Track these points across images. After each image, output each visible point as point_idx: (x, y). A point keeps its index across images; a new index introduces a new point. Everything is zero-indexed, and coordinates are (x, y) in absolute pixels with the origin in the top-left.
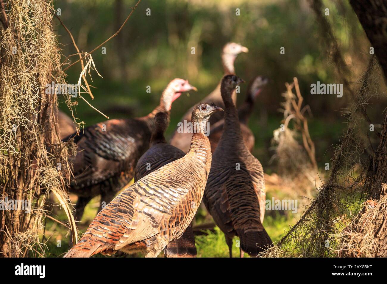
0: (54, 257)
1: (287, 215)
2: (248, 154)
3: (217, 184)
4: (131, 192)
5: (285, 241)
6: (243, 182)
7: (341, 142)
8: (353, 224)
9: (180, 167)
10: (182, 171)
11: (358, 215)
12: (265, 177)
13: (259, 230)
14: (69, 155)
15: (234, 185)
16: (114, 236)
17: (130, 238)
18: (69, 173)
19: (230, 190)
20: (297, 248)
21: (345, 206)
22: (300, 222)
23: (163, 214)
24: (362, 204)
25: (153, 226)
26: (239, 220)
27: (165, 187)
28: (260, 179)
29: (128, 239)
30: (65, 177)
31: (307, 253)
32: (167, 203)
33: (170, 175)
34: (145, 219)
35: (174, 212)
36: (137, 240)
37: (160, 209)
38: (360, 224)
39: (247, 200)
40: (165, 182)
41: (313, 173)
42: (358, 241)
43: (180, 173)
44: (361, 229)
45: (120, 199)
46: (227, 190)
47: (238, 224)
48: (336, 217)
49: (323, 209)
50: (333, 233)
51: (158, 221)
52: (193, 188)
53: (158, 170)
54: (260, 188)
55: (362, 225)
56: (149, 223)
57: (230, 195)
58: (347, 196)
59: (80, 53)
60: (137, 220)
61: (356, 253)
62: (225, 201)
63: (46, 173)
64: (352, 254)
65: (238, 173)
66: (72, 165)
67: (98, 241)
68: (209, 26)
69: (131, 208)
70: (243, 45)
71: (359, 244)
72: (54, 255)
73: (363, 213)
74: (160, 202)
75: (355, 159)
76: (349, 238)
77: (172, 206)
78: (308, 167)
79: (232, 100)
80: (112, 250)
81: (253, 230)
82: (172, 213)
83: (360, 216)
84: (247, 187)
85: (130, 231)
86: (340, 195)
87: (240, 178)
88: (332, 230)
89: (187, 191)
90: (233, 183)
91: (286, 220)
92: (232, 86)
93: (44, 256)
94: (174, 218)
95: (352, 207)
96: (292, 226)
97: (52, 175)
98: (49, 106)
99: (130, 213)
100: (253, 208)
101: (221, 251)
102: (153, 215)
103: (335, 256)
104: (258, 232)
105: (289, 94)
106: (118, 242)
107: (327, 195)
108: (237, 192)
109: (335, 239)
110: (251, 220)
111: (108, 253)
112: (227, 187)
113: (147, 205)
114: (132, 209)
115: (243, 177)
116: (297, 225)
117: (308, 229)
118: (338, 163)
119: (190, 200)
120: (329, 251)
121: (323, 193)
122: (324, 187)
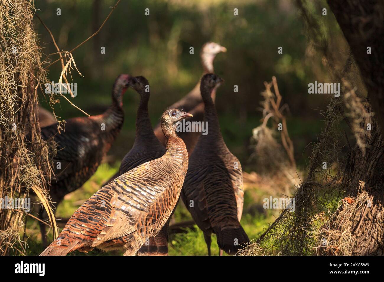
0: (34, 255)
1: (266, 212)
2: (227, 152)
3: (195, 182)
4: (108, 190)
5: (264, 238)
6: (220, 180)
7: (319, 140)
8: (330, 221)
9: (158, 166)
10: (160, 170)
11: (335, 212)
12: (243, 175)
13: (235, 227)
14: (49, 153)
15: (211, 183)
16: (92, 233)
17: (107, 235)
18: (50, 171)
19: (207, 188)
20: (276, 245)
21: (323, 204)
22: (278, 219)
23: (140, 212)
24: (339, 202)
25: (131, 224)
26: (215, 217)
27: (142, 185)
28: (238, 177)
29: (105, 236)
30: (46, 175)
31: (286, 250)
32: (144, 201)
33: (147, 173)
34: (122, 216)
35: (151, 210)
36: (114, 237)
37: (137, 207)
38: (338, 221)
39: (224, 198)
40: (143, 180)
41: (291, 171)
42: (336, 238)
43: (158, 171)
44: (339, 226)
45: (98, 197)
46: (205, 188)
47: (215, 222)
48: (314, 215)
49: (301, 206)
50: (311, 230)
51: (136, 218)
52: (170, 187)
53: (136, 168)
54: (238, 186)
55: (340, 222)
56: (126, 220)
57: (207, 193)
58: (325, 194)
59: (60, 52)
60: (115, 217)
61: (334, 250)
62: (203, 199)
63: (26, 171)
64: (330, 251)
65: (216, 172)
66: (52, 163)
67: (76, 238)
68: (188, 25)
69: (108, 205)
70: (222, 45)
71: (337, 241)
72: (34, 253)
73: (341, 211)
74: (137, 200)
75: (333, 157)
76: (327, 235)
77: (149, 204)
78: (286, 165)
79: (211, 99)
80: (88, 247)
81: (230, 227)
82: (149, 211)
83: (338, 214)
84: (224, 185)
85: (107, 228)
86: (318, 193)
87: (217, 176)
88: (310, 227)
89: (164, 189)
90: (211, 181)
91: (265, 217)
92: (212, 85)
93: (25, 254)
94: (151, 216)
95: (329, 204)
96: (271, 223)
97: (32, 173)
98: (30, 105)
99: (107, 210)
100: (230, 206)
101: (201, 249)
102: (130, 213)
103: (313, 253)
104: (235, 229)
105: (268, 93)
106: (95, 239)
107: (305, 193)
108: (214, 190)
109: (314, 236)
110: (228, 218)
111: (85, 250)
112: (205, 185)
113: (125, 202)
114: (110, 206)
115: (220, 176)
116: (275, 222)
117: (286, 227)
118: (316, 161)
119: (167, 198)
120: (307, 248)
121: (301, 191)
122: (303, 185)
